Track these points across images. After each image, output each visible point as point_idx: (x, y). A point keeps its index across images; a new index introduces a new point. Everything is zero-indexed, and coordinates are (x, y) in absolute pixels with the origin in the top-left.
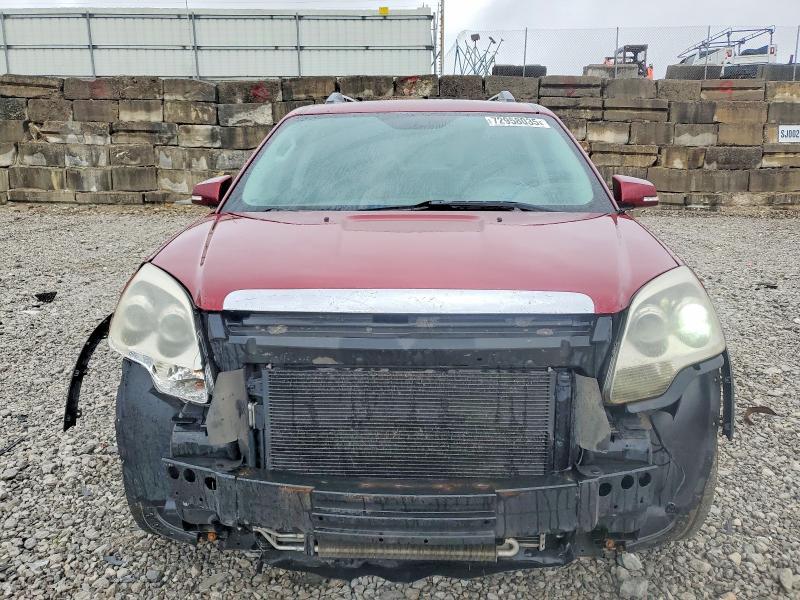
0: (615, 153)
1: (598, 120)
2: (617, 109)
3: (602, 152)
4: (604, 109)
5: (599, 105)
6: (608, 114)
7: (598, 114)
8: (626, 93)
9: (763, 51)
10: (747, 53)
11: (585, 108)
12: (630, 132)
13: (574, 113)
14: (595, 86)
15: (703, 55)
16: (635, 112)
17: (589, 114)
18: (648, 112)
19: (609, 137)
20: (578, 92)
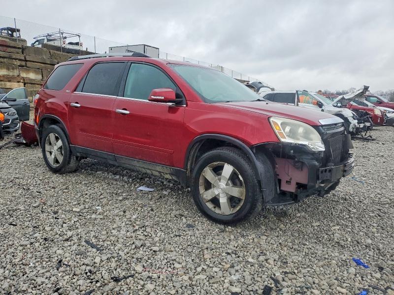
0: (38, 84)
1: (23, 66)
2: (33, 62)
3: (32, 84)
4: (26, 61)
5: (23, 58)
6: (29, 64)
7: (23, 63)
8: (35, 54)
9: (77, 44)
10: (71, 43)
11: (16, 59)
12: (42, 75)
13: (10, 61)
14: (19, 48)
15: (49, 40)
16: (42, 65)
17: (18, 63)
18: (49, 66)
19: (32, 76)
20: (9, 50)
